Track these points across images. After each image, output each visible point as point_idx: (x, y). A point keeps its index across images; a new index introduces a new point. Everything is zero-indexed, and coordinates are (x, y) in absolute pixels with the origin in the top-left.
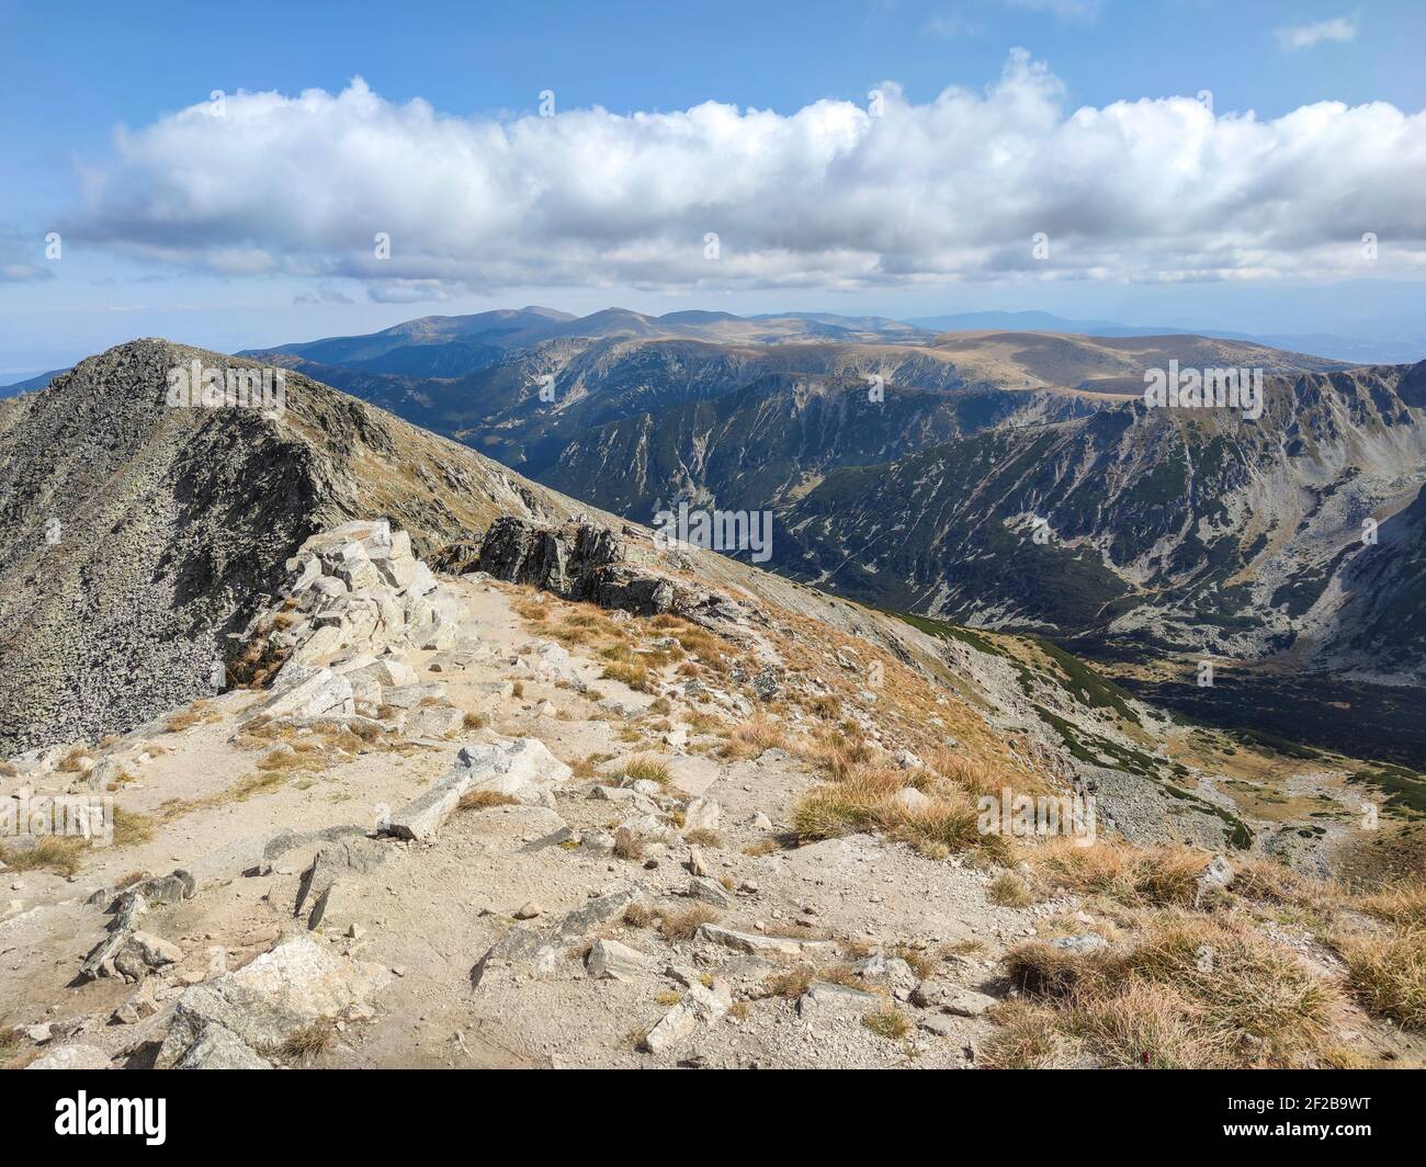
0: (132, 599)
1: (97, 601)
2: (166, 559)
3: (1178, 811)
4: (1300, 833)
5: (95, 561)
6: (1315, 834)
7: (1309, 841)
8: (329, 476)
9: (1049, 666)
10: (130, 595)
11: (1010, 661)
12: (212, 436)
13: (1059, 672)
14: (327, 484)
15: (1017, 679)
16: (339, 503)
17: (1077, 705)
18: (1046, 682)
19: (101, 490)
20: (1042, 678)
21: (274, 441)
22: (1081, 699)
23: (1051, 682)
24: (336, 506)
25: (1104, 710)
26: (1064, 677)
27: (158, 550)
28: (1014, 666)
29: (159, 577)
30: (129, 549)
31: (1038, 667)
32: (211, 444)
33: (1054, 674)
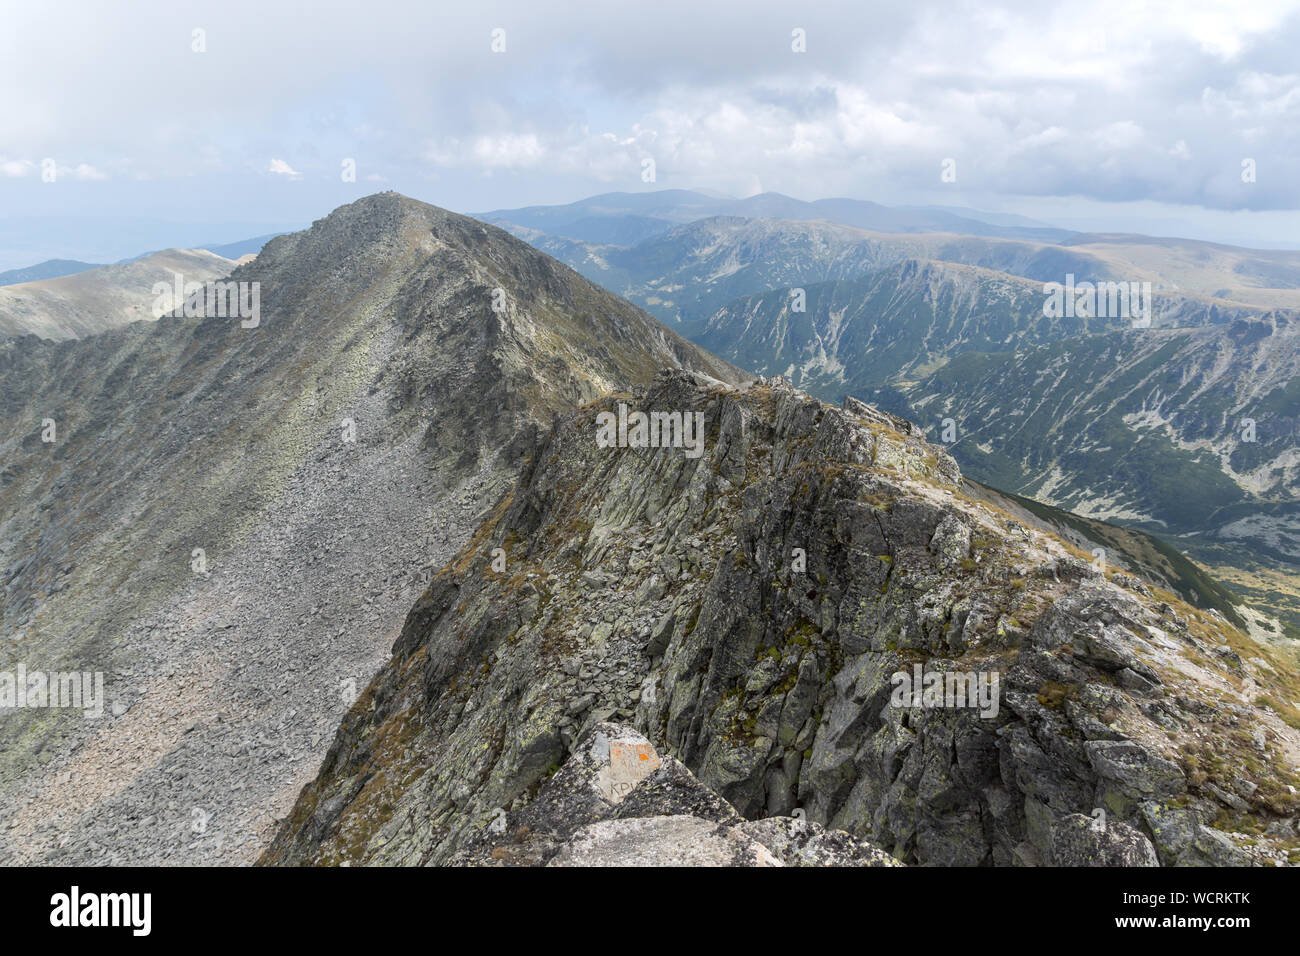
0: (350, 408)
1: (325, 407)
2: (380, 377)
5: (327, 373)
8: (513, 317)
9: (1160, 563)
10: (350, 406)
12: (425, 276)
13: (1169, 570)
14: (511, 325)
16: (518, 343)
19: (339, 315)
20: (1151, 574)
21: (471, 283)
22: (1189, 599)
23: (1160, 579)
24: (515, 345)
27: (373, 370)
29: (373, 392)
30: (352, 366)
31: (1148, 563)
32: (424, 283)
33: (1163, 572)
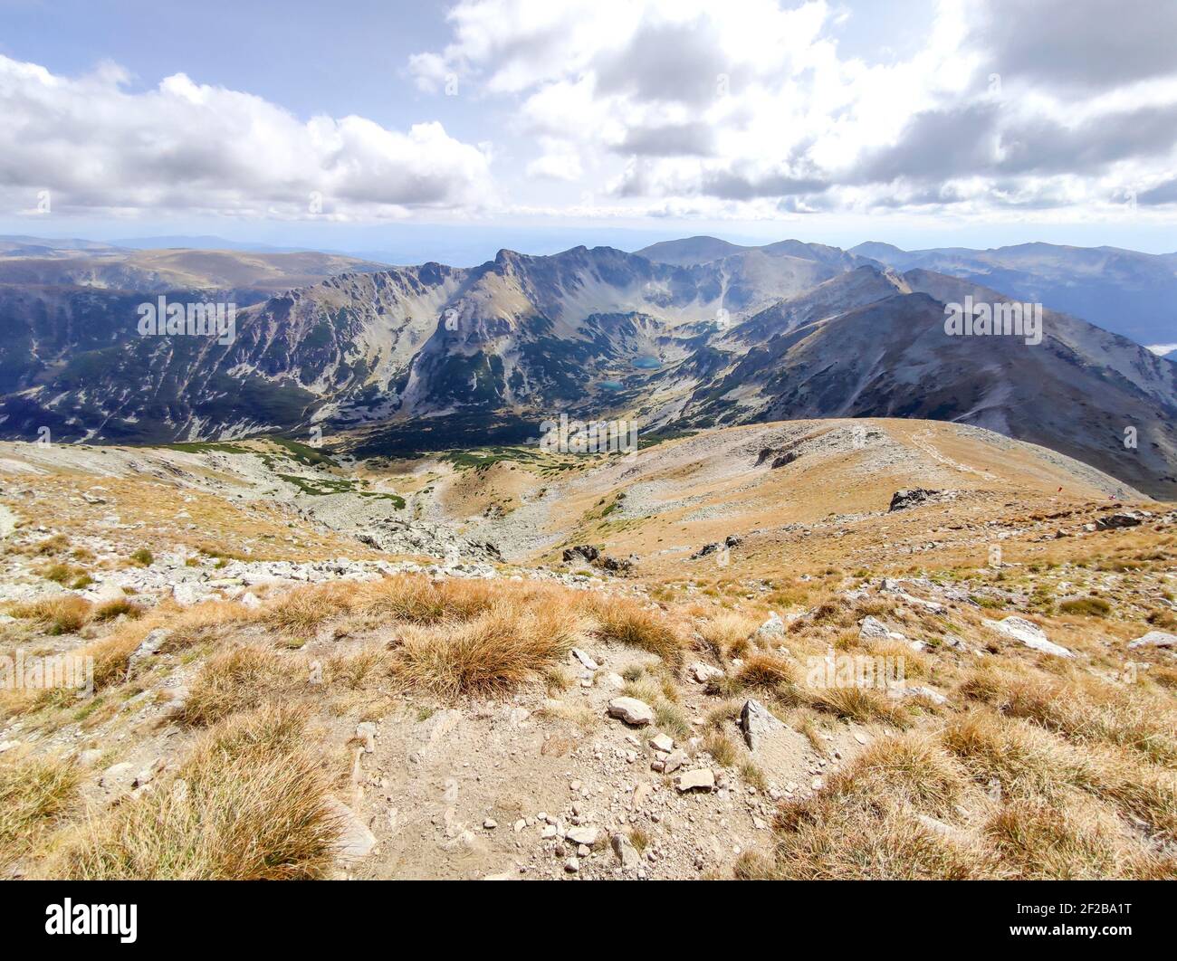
3: (370, 503)
4: (424, 493)
6: (430, 491)
7: (428, 494)
9: (281, 451)
11: (255, 454)
13: (288, 452)
15: (263, 463)
17: (303, 467)
18: (281, 460)
20: (278, 459)
22: (305, 463)
23: (285, 459)
25: (318, 465)
26: (292, 454)
28: (259, 456)
31: (274, 453)
33: (285, 454)
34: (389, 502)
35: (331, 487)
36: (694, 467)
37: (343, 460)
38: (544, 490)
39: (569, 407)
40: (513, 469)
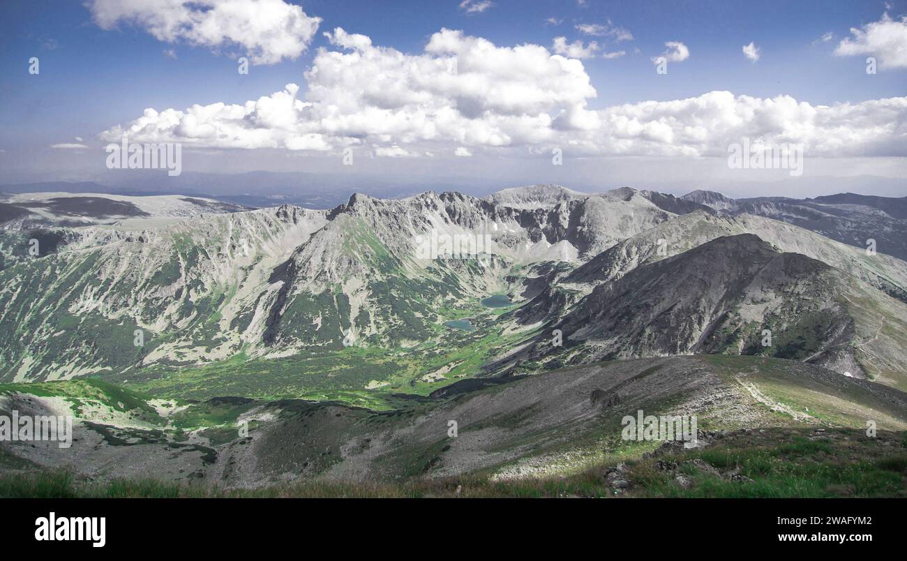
3: (175, 456)
4: (240, 443)
6: (247, 441)
7: (245, 446)
11: (65, 398)
15: (71, 408)
17: (116, 413)
18: (92, 404)
25: (133, 411)
26: (105, 398)
28: (68, 400)
34: (199, 454)
35: (139, 436)
36: (526, 413)
37: (163, 405)
38: (368, 441)
39: (416, 347)
40: (338, 415)
